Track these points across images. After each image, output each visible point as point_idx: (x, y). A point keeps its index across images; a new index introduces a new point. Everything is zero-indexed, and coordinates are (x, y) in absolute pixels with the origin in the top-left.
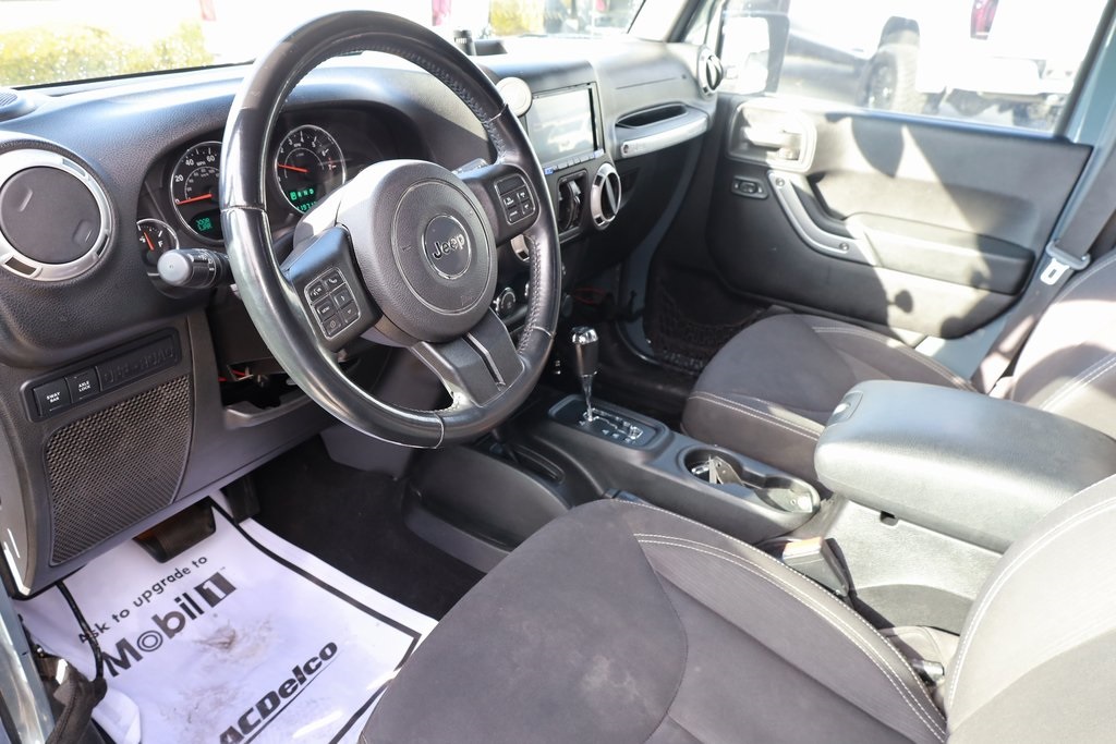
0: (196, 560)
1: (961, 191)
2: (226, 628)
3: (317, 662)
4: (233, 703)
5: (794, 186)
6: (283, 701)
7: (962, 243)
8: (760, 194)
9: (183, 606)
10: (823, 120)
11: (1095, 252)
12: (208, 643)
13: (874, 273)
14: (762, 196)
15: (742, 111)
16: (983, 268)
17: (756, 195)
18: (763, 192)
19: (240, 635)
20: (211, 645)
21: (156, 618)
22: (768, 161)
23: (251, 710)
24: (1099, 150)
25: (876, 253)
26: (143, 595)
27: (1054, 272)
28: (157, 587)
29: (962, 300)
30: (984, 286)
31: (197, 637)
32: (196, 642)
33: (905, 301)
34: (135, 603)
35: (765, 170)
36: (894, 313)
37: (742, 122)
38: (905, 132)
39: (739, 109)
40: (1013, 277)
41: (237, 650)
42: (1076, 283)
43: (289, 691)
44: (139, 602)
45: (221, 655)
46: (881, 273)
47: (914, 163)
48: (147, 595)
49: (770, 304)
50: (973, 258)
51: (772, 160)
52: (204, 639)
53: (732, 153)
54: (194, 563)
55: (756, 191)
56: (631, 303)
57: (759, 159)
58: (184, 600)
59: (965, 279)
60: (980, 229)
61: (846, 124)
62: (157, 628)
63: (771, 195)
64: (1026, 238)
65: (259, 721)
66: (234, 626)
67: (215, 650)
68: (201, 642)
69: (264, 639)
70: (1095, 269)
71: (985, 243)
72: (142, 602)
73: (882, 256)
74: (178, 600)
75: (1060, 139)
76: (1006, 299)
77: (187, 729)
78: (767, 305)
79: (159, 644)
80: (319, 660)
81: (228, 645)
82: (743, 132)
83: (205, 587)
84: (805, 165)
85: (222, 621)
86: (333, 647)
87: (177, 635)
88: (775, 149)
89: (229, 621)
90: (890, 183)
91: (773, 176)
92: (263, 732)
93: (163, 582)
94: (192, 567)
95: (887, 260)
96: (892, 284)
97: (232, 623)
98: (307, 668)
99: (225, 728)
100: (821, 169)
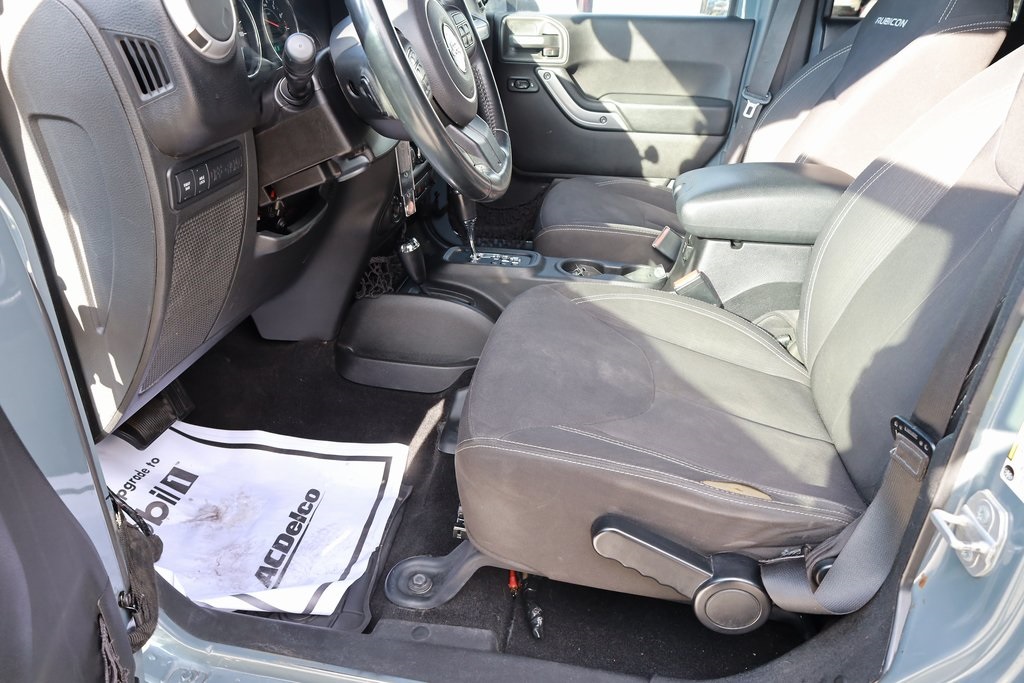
0: (150, 461)
1: (675, 67)
2: (207, 506)
3: (307, 505)
4: (251, 551)
5: (557, 76)
6: (296, 538)
7: (683, 103)
8: (533, 87)
9: (159, 495)
10: (571, 23)
11: (773, 91)
12: (197, 520)
13: (627, 136)
14: (535, 89)
16: (701, 117)
17: (529, 90)
19: (222, 508)
20: (201, 520)
23: (271, 552)
24: (760, 22)
25: (627, 120)
27: (750, 108)
28: (128, 486)
29: (690, 145)
30: (704, 132)
31: (185, 518)
32: (185, 522)
33: (652, 155)
35: (534, 67)
36: (646, 165)
37: (508, 32)
38: (631, 26)
40: (722, 121)
41: (227, 518)
42: (766, 114)
43: (296, 529)
45: (214, 525)
46: (633, 136)
47: (641, 50)
49: (553, 179)
50: (693, 112)
51: (537, 58)
52: (191, 518)
54: (149, 464)
56: (436, 201)
57: (527, 59)
58: (158, 492)
59: (690, 130)
60: (693, 92)
61: (588, 24)
63: (541, 88)
64: (724, 92)
65: (283, 557)
66: (213, 503)
67: (207, 523)
68: (190, 521)
69: (246, 505)
70: (776, 101)
71: (698, 100)
73: (632, 122)
74: (152, 492)
75: (732, 18)
76: (719, 139)
77: (221, 580)
78: (550, 181)
80: (309, 503)
81: (216, 516)
82: (512, 39)
83: (169, 480)
84: (564, 59)
85: (200, 503)
86: (316, 493)
87: (164, 521)
88: (538, 50)
89: (206, 500)
90: (625, 65)
92: (292, 562)
93: (131, 480)
94: (149, 468)
95: (635, 127)
96: (641, 142)
97: (209, 501)
98: (300, 510)
99: (256, 569)
100: (575, 61)
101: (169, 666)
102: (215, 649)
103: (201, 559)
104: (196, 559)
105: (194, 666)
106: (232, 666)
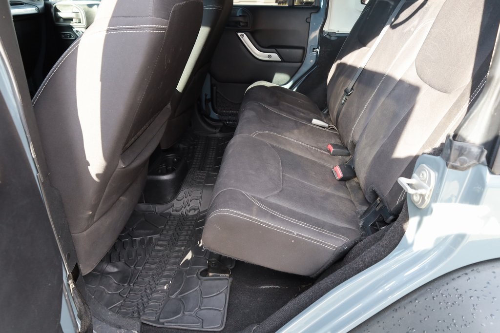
15: (55, 6)
18: (73, 37)
22: (71, 24)
39: (54, 6)
53: (57, 23)
55: (71, 37)
91: (75, 29)
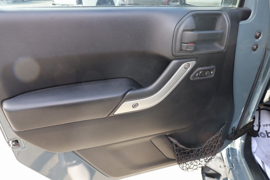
21: (266, 131)
26: (266, 125)
34: (263, 125)
44: (264, 125)
48: (267, 125)
62: (266, 134)
72: (265, 126)
79: (264, 137)
101: (235, 155)
102: (244, 161)
103: (267, 151)
104: (266, 150)
105: (239, 160)
106: (243, 167)
